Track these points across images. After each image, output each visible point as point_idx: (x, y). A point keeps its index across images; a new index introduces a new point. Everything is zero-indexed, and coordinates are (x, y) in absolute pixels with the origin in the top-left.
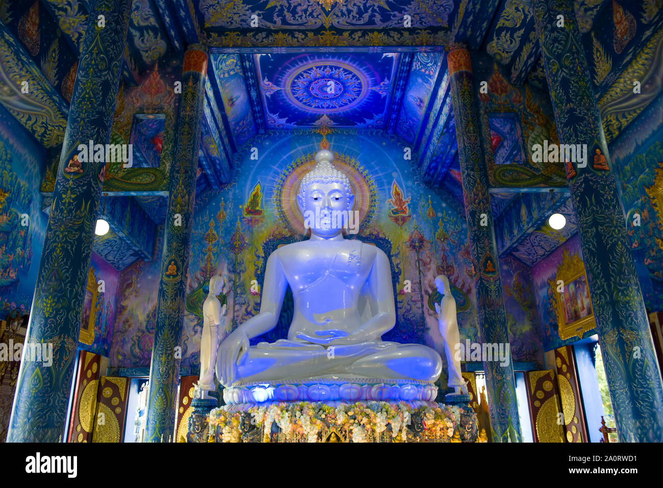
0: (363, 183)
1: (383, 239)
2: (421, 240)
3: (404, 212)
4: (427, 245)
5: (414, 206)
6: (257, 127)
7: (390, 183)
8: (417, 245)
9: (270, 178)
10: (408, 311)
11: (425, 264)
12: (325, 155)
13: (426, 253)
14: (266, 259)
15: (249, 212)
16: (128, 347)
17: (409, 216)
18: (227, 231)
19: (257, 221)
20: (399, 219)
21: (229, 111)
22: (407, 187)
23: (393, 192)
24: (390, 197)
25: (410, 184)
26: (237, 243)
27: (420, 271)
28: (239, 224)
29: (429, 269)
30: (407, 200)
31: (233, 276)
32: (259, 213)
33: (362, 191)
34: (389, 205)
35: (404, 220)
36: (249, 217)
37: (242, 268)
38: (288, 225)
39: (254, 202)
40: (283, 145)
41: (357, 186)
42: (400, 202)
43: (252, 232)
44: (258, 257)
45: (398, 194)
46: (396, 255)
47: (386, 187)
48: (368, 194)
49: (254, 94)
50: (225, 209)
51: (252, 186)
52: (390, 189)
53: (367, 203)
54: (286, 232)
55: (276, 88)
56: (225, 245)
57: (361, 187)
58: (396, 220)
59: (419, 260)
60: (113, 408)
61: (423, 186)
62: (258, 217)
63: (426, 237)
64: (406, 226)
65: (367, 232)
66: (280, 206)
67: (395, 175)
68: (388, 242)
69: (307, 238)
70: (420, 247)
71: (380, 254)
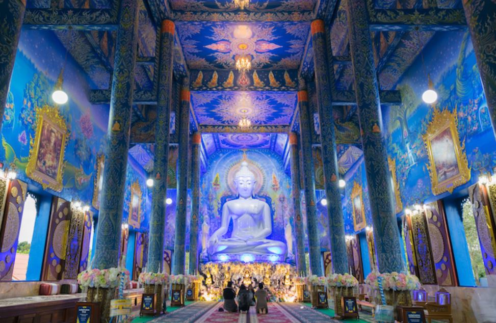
0: (260, 173)
1: (268, 197)
2: (284, 198)
3: (277, 185)
4: (286, 200)
5: (281, 183)
6: (217, 149)
7: (271, 173)
8: (282, 200)
9: (222, 170)
10: (278, 226)
11: (285, 208)
12: (245, 163)
13: (285, 203)
14: (222, 205)
15: (215, 185)
16: (171, 238)
17: (279, 187)
18: (206, 193)
19: (218, 188)
20: (275, 189)
21: (207, 147)
22: (279, 175)
23: (273, 177)
24: (271, 179)
25: (280, 173)
26: (210, 198)
27: (283, 211)
28: (211, 190)
29: (286, 210)
30: (278, 180)
31: (209, 211)
32: (218, 185)
33: (260, 176)
34: (271, 183)
35: (277, 189)
36: (214, 187)
37: (213, 208)
38: (230, 191)
39: (216, 181)
40: (227, 156)
41: (258, 174)
42: (275, 181)
43: (216, 193)
44: (219, 204)
45: (274, 178)
46: (274, 204)
47: (270, 175)
48: (262, 178)
49: (216, 140)
50: (205, 183)
51: (216, 173)
52: (271, 176)
53: (262, 182)
54: (230, 194)
55: (225, 138)
56: (205, 198)
57: (260, 175)
58: (274, 189)
59: (282, 206)
60: (167, 261)
61: (285, 174)
62: (218, 187)
63: (286, 196)
64: (277, 192)
65: (262, 194)
66: (227, 182)
67: (273, 169)
68: (270, 198)
69: (238, 198)
70: (283, 201)
71: (266, 205)
